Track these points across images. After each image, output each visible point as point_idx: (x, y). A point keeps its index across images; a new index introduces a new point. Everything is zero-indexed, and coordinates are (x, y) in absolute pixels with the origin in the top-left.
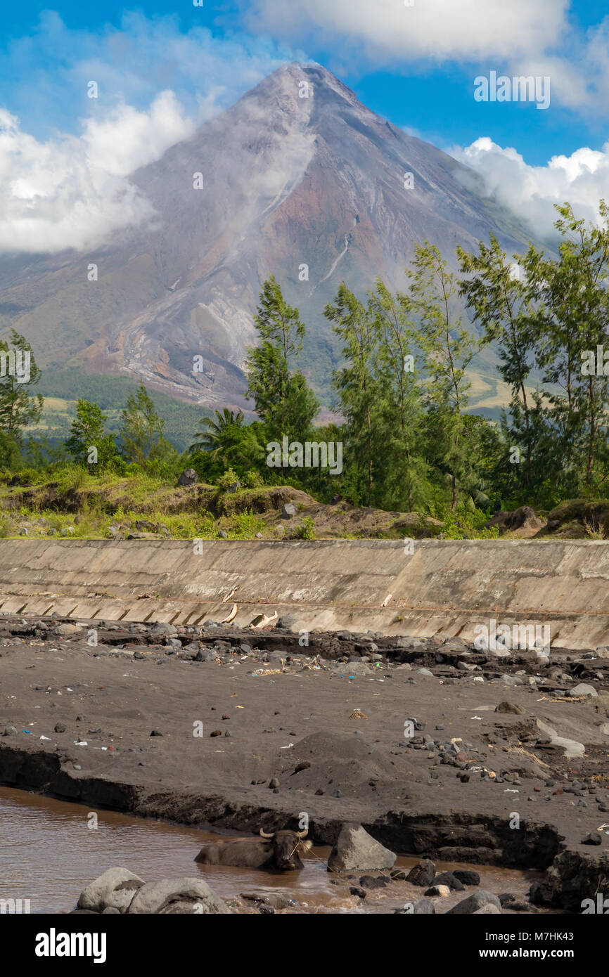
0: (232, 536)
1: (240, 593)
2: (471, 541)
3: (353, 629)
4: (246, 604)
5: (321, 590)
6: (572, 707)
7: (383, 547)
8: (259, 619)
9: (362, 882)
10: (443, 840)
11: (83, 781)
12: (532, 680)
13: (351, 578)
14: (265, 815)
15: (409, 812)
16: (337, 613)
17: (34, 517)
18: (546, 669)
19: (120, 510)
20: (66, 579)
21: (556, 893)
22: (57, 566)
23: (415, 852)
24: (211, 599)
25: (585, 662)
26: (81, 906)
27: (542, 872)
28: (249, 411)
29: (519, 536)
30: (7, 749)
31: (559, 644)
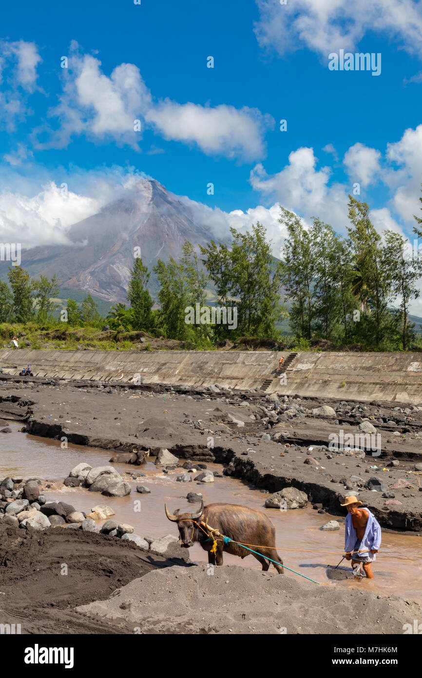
0: (122, 349)
1: (124, 369)
2: (207, 351)
3: (165, 382)
4: (127, 373)
5: (154, 369)
6: (240, 410)
7: (176, 353)
8: (131, 379)
9: (166, 468)
10: (195, 454)
11: (70, 435)
12: (227, 400)
13: (164, 364)
14: (134, 446)
15: (183, 444)
16: (159, 376)
17: (50, 342)
18: (232, 397)
19: (81, 339)
20: (62, 364)
21: (232, 471)
22: (58, 359)
23: (185, 458)
24: (114, 371)
25: (246, 394)
26: (70, 476)
27: (228, 464)
28: (128, 305)
29: (224, 350)
30: (43, 424)
31: (237, 388)
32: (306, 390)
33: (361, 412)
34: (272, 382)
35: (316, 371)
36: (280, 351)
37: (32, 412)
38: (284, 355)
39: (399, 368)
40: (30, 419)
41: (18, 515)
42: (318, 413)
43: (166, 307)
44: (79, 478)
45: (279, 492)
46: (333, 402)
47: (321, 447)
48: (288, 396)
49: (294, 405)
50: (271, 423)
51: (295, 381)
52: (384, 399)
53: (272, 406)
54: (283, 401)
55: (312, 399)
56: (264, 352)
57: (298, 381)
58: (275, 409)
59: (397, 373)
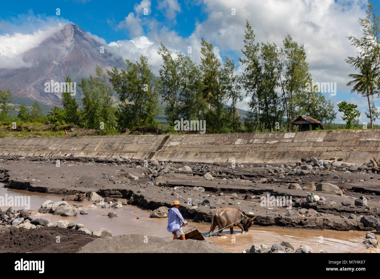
0: (59, 136)
1: (61, 149)
2: (114, 136)
3: (88, 156)
4: (63, 151)
5: (80, 148)
6: (136, 170)
7: (94, 138)
8: (66, 154)
9: (95, 202)
10: (111, 194)
11: (36, 187)
12: (128, 165)
13: (87, 145)
14: (75, 191)
15: (104, 189)
16: (84, 153)
17: (11, 133)
18: (131, 163)
19: (31, 131)
20: (20, 147)
21: (132, 202)
22: (17, 144)
23: (105, 196)
24: (55, 150)
25: (139, 162)
26: (42, 207)
27: (130, 198)
28: (62, 107)
29: (125, 135)
30: (18, 182)
31: (133, 158)
32: (175, 158)
33: (207, 169)
34: (155, 154)
35: (181, 146)
36: (159, 134)
37: (9, 176)
38: (162, 137)
39: (230, 143)
40: (9, 180)
41: (19, 225)
42: (182, 170)
43: (87, 108)
44: (47, 209)
45: (158, 209)
46: (191, 164)
47: (181, 187)
48: (165, 162)
49: (167, 166)
50: (154, 177)
51: (169, 153)
52: (221, 161)
53: (155, 167)
54: (162, 165)
55: (179, 163)
56: (150, 135)
57: (171, 152)
58: (157, 169)
59: (229, 146)
